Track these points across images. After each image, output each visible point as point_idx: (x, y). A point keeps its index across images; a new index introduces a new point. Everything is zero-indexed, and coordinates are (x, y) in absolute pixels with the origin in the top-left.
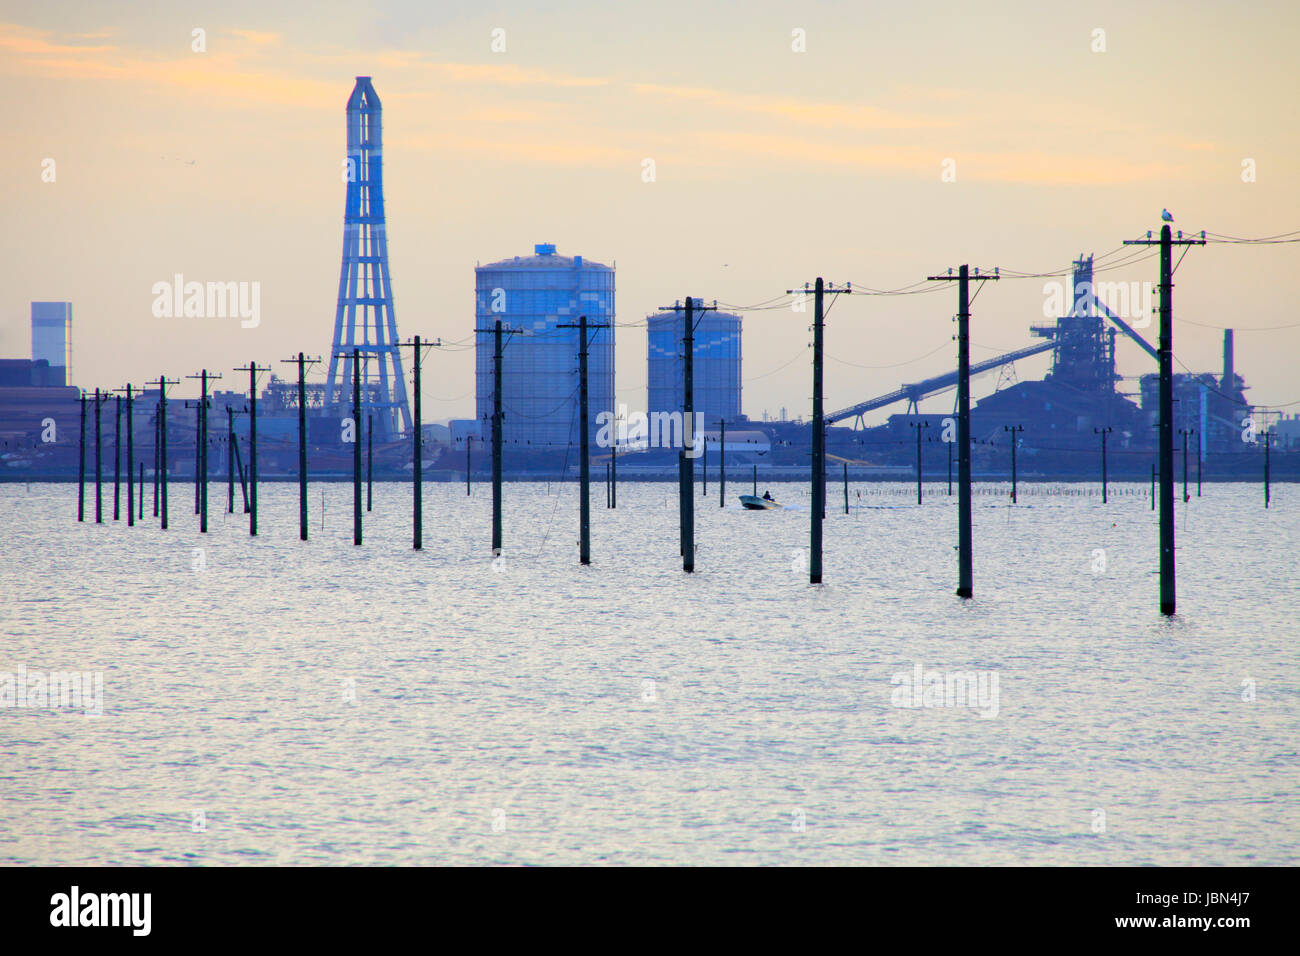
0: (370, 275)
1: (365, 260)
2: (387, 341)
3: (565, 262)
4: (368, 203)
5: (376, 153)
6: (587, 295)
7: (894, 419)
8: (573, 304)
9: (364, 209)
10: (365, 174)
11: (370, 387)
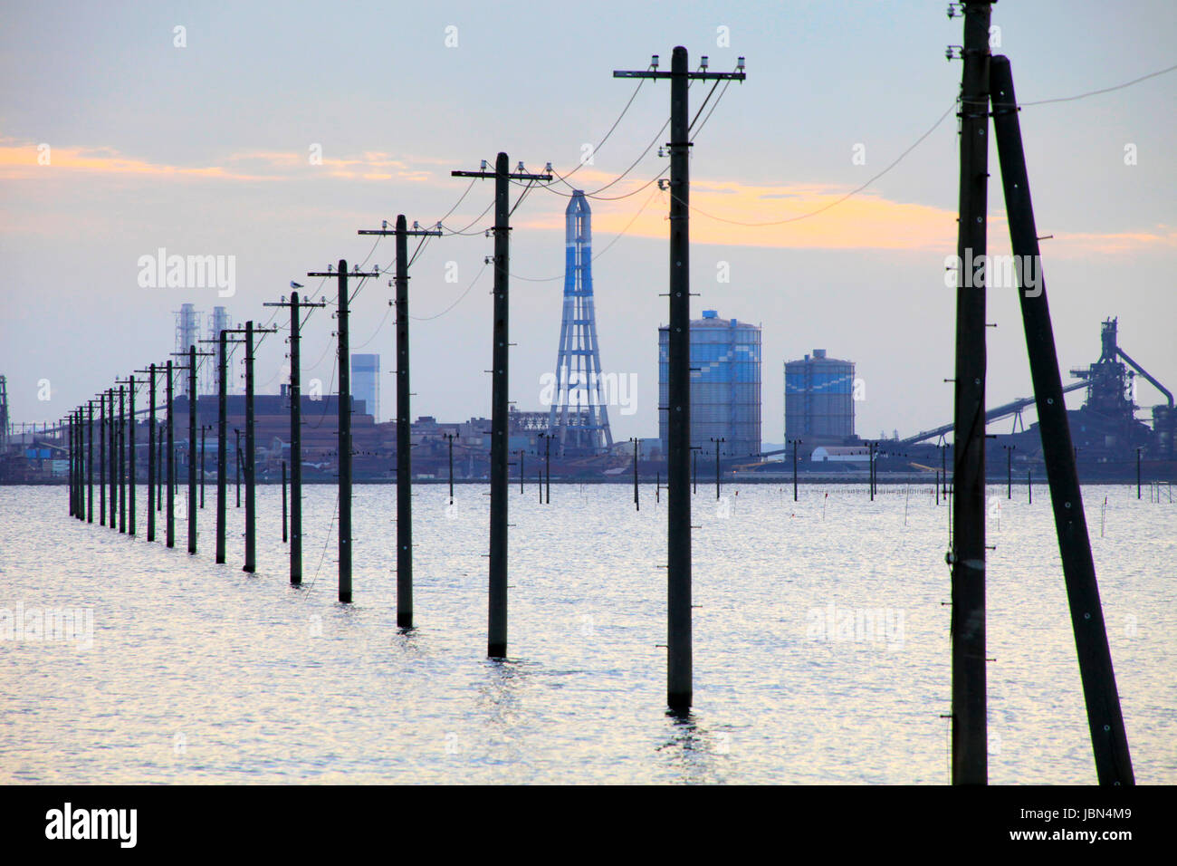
0: (582, 333)
1: (578, 322)
3: (724, 324)
4: (580, 281)
5: (587, 245)
6: (740, 347)
8: (730, 354)
9: (578, 285)
10: (578, 260)
11: (582, 415)
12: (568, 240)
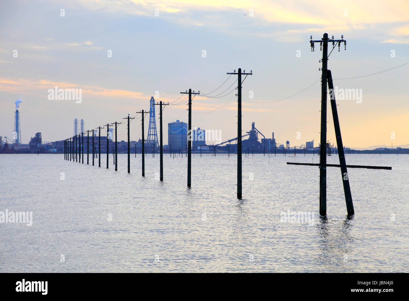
1: (152, 122)
2: (155, 134)
3: (180, 123)
5: (154, 107)
7: (227, 145)
8: (182, 128)
9: (152, 115)
10: (152, 110)
11: (153, 140)
12: (150, 106)
